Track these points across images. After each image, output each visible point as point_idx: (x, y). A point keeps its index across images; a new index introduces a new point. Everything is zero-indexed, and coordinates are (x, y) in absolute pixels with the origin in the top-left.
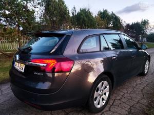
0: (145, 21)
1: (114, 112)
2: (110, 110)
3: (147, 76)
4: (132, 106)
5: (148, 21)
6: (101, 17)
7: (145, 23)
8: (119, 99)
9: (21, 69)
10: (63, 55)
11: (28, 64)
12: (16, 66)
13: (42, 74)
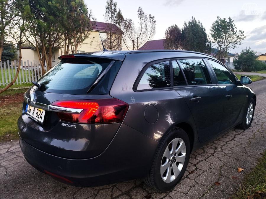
9: (39, 117)
10: (109, 94)
11: (51, 109)
12: (30, 112)
13: (75, 126)
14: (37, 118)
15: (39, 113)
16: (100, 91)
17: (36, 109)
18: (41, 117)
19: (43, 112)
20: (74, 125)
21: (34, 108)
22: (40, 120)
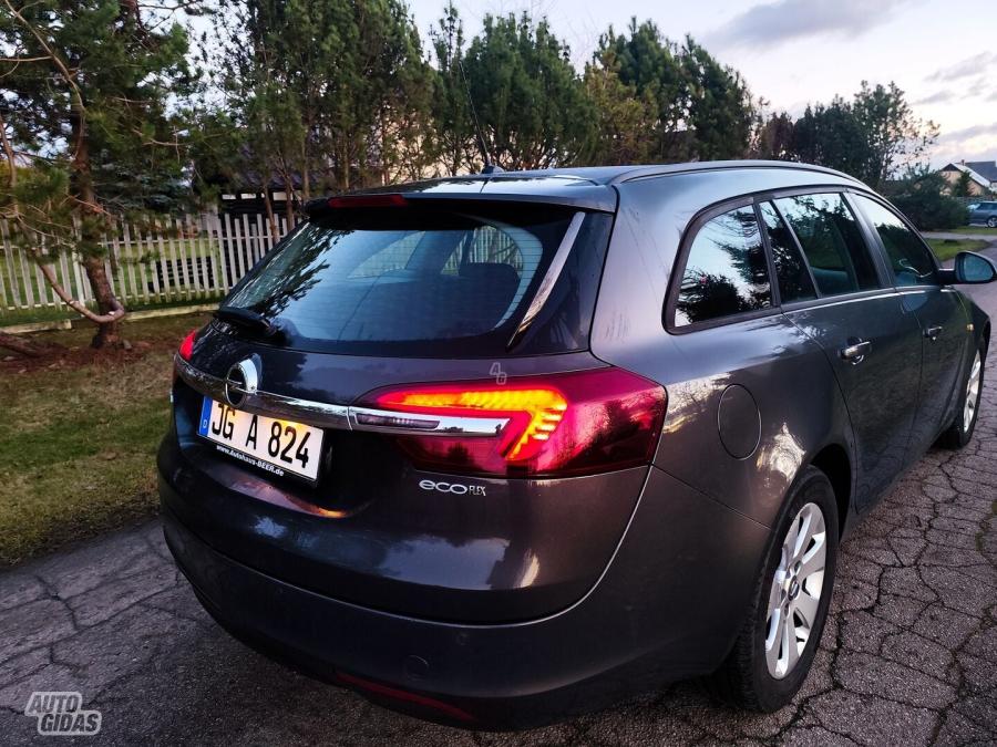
0: (879, 92)
1: (867, 698)
2: (837, 686)
3: (972, 446)
4: (961, 649)
5: (898, 93)
6: (623, 77)
7: (882, 107)
8: (870, 610)
9: (292, 454)
10: (590, 350)
11: (360, 422)
12: (230, 436)
13: (483, 488)
14: (277, 460)
15: (285, 440)
16: (554, 340)
17: (265, 424)
18: (304, 458)
19: (308, 435)
20: (476, 483)
21: (255, 420)
22: (296, 467)
